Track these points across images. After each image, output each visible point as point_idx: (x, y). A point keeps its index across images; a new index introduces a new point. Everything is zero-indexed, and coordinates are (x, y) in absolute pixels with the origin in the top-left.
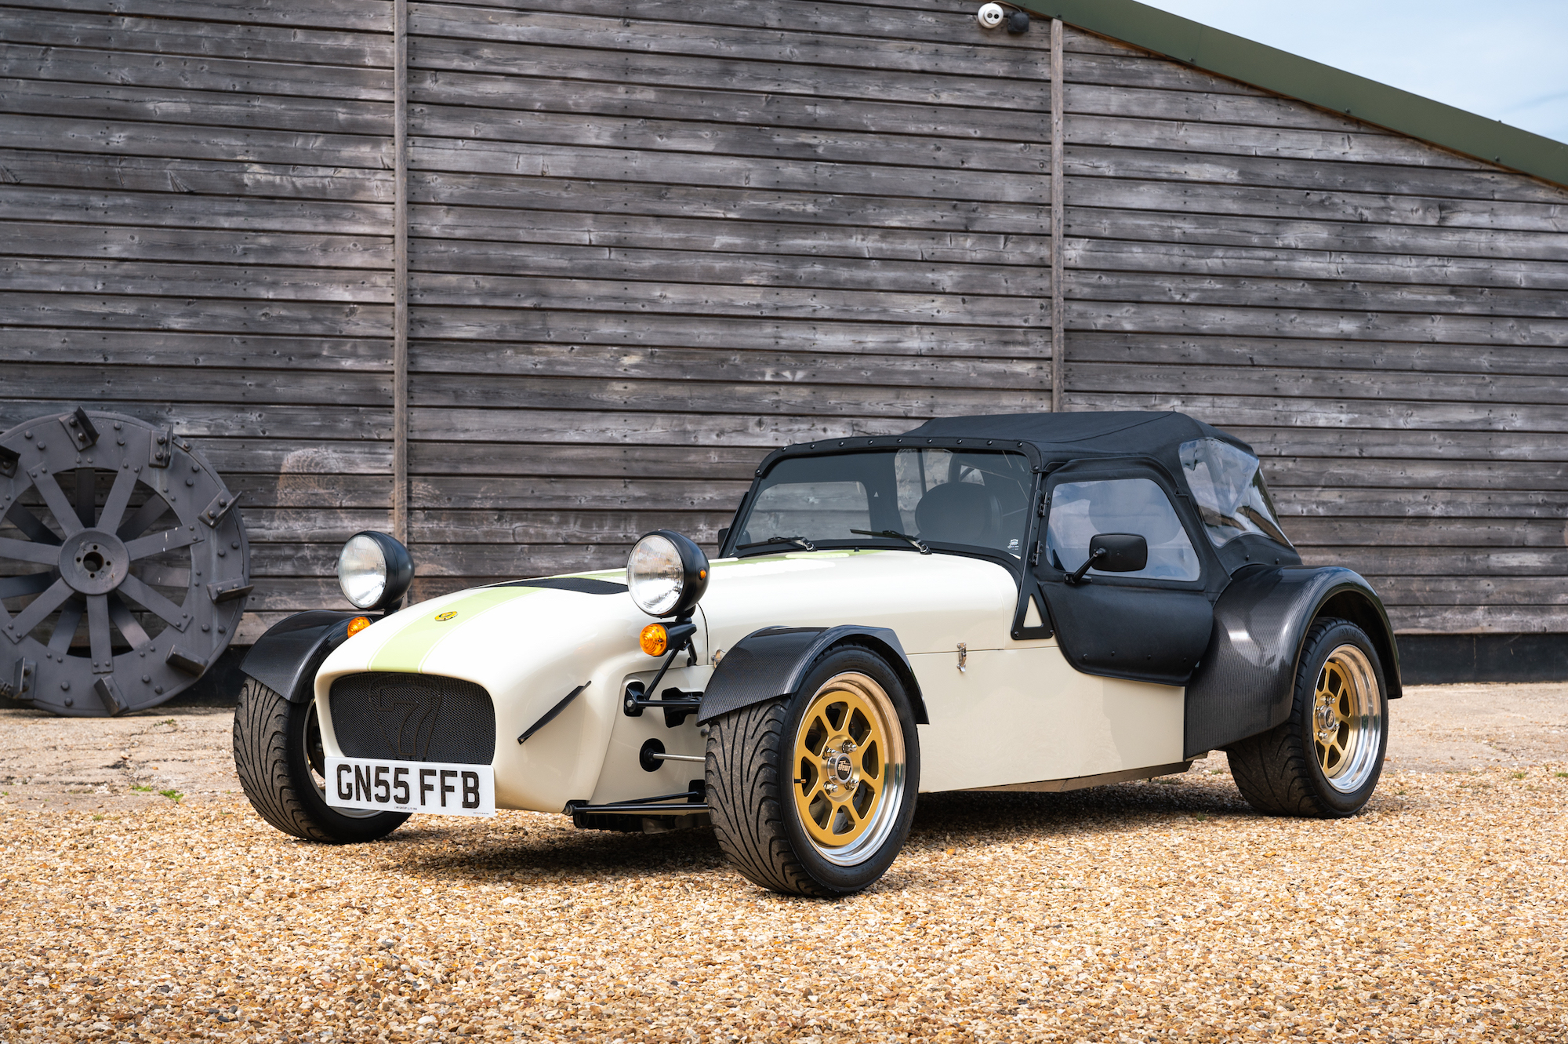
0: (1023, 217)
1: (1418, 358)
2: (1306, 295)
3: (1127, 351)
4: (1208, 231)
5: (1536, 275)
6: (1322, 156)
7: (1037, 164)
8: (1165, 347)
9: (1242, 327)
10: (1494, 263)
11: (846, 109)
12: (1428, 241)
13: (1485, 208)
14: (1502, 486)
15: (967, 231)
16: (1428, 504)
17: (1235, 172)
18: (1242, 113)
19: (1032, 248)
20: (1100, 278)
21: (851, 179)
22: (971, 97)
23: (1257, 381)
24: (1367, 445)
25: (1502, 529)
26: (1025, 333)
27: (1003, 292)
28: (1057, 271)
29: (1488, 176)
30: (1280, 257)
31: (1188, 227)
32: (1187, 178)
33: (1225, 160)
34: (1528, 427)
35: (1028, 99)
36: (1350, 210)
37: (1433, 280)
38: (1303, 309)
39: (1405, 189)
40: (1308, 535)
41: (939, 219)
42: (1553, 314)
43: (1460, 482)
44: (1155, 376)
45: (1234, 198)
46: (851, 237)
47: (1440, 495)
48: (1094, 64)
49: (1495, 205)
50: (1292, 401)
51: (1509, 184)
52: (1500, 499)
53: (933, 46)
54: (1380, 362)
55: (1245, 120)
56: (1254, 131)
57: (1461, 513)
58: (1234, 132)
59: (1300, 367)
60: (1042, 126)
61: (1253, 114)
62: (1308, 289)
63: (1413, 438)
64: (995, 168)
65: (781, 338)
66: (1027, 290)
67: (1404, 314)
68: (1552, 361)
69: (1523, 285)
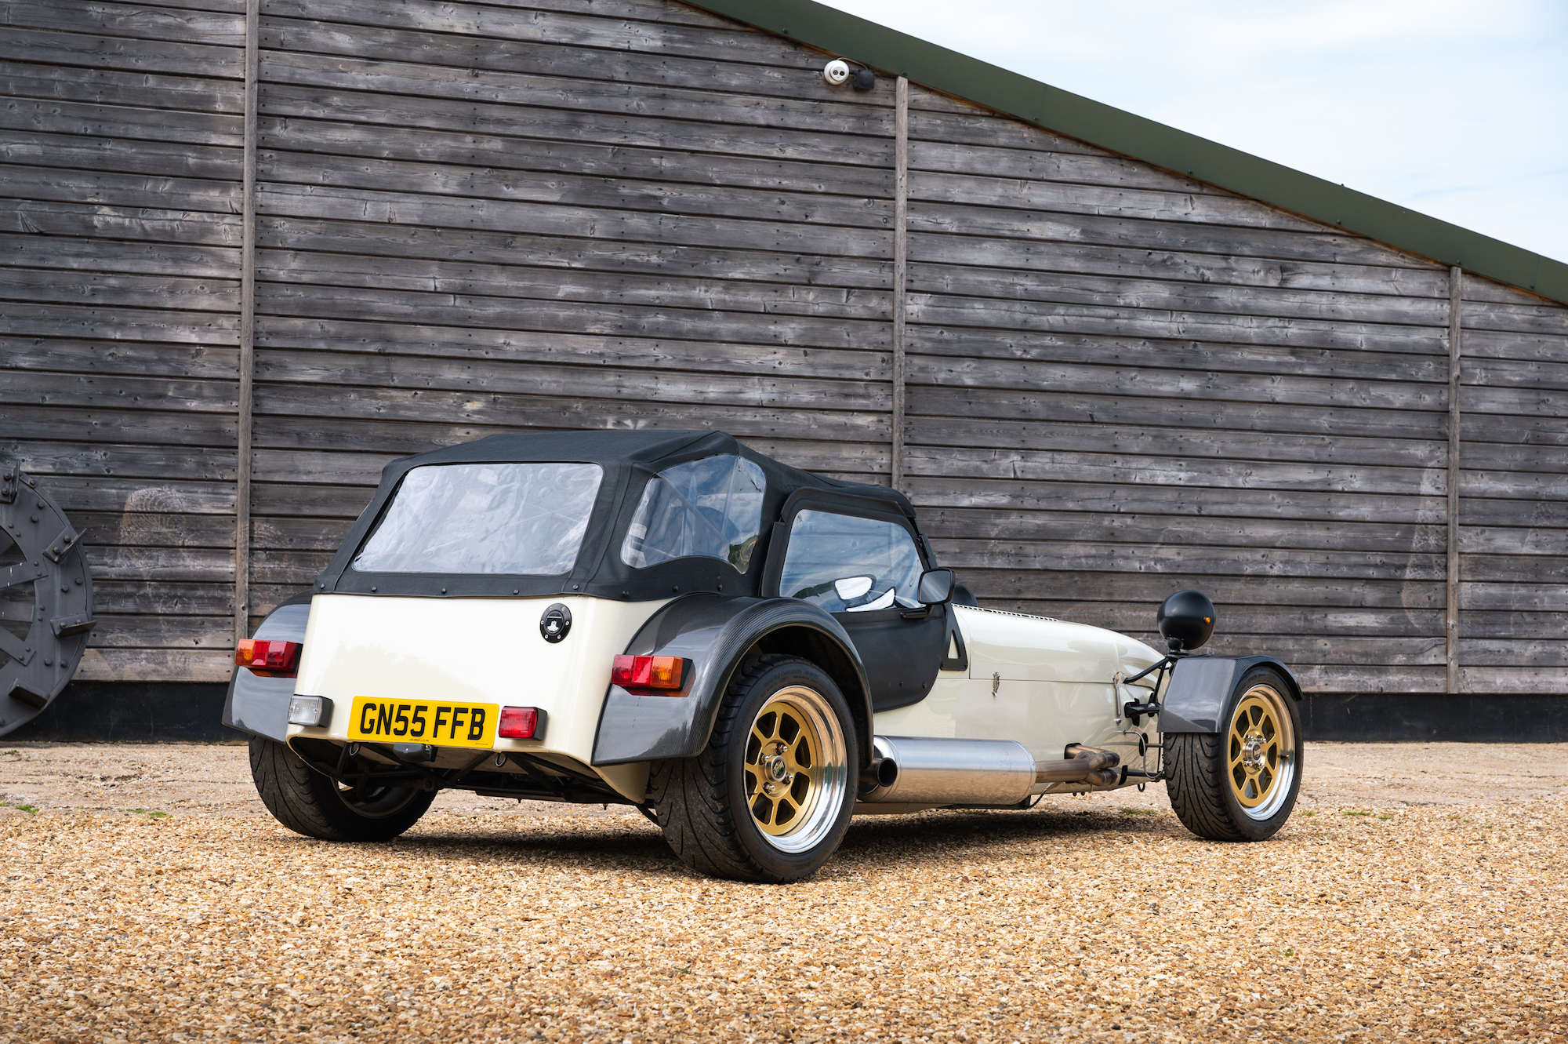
0: (866, 271)
1: (1258, 418)
2: (1147, 353)
3: (968, 405)
4: (1050, 288)
5: (1377, 338)
6: (1164, 216)
7: (881, 219)
8: (1005, 402)
9: (1082, 384)
10: (1334, 325)
11: (692, 162)
12: (1269, 302)
13: (1324, 270)
14: (1340, 547)
15: (810, 284)
16: (1266, 563)
17: (1078, 231)
18: (1086, 172)
19: (873, 302)
20: (942, 333)
21: (695, 231)
22: (816, 152)
23: (1096, 438)
24: (1206, 503)
25: (1340, 589)
26: (866, 387)
27: (845, 345)
28: (899, 325)
29: (1330, 239)
30: (1121, 315)
31: (1030, 284)
32: (1030, 235)
33: (1067, 218)
34: (1367, 488)
35: (872, 155)
36: (1192, 271)
37: (1274, 341)
38: (1143, 368)
39: (1247, 251)
40: (1145, 592)
41: (782, 272)
42: (1394, 377)
43: (1299, 542)
44: (995, 431)
45: (1077, 257)
46: (694, 288)
47: (1277, 554)
48: (939, 122)
49: (1337, 267)
50: (1131, 458)
51: (1352, 247)
52: (1337, 560)
53: (779, 102)
54: (1220, 422)
55: (1088, 179)
56: (1097, 191)
57: (1299, 572)
58: (1077, 191)
59: (1140, 425)
60: (886, 182)
61: (1098, 174)
62: (1149, 347)
63: (1252, 497)
64: (838, 222)
65: (623, 387)
66: (869, 344)
67: (1244, 374)
68: (1392, 422)
69: (1364, 347)
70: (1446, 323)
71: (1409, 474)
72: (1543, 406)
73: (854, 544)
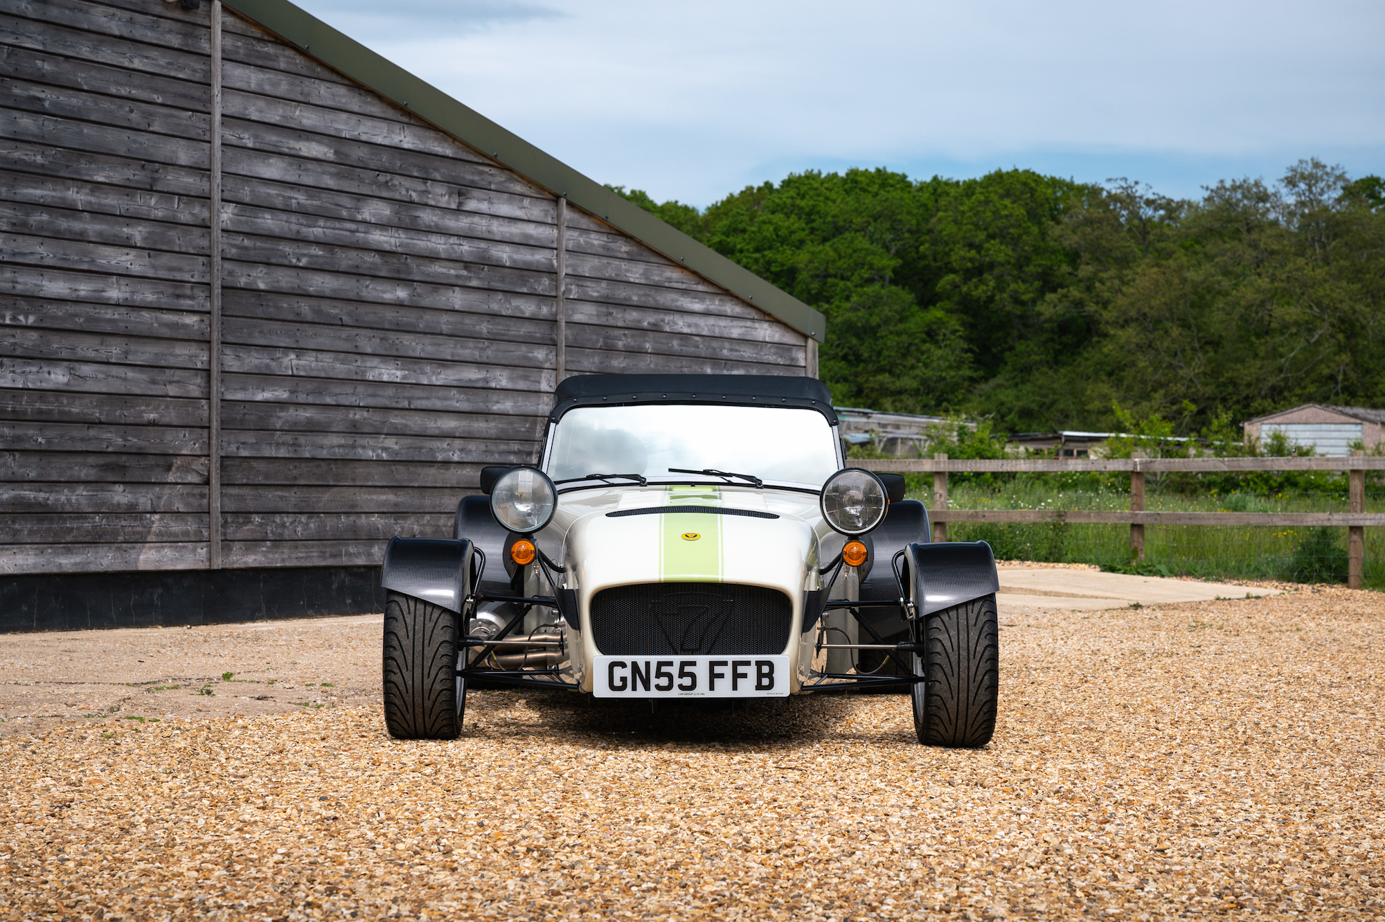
0: (191, 180)
1: (444, 323)
2: (375, 264)
3: (261, 308)
4: (314, 203)
5: (516, 256)
6: (387, 142)
7: (200, 132)
8: (285, 305)
9: (335, 290)
10: (490, 244)
11: (66, 66)
12: (451, 223)
13: (484, 196)
14: (494, 436)
15: (151, 190)
16: (450, 450)
17: (332, 151)
18: (337, 99)
19: (197, 210)
20: (243, 240)
21: (68, 133)
22: (155, 65)
23: (345, 339)
24: (414, 398)
26: (192, 288)
27: (177, 249)
28: (216, 233)
29: (486, 169)
30: (360, 229)
31: (300, 198)
32: (302, 154)
33: (326, 140)
34: (510, 386)
35: (194, 71)
36: (404, 192)
37: (454, 256)
38: (374, 277)
39: (438, 176)
40: (376, 477)
41: (131, 178)
42: (525, 290)
43: (469, 433)
44: (279, 332)
45: (332, 175)
46: (69, 189)
47: (458, 443)
48: (240, 44)
49: (492, 194)
50: (366, 358)
51: (499, 177)
52: (493, 448)
53: (128, 15)
54: (421, 326)
55: (339, 105)
56: (344, 116)
57: (468, 459)
58: (329, 116)
59: (372, 328)
60: (204, 97)
61: (343, 100)
62: (377, 259)
63: (442, 393)
64: (169, 133)
65: (17, 283)
66: (194, 248)
67: (438, 285)
68: (524, 329)
69: (508, 264)
70: (555, 245)
71: (533, 374)
72: (610, 318)
73: (185, 436)
